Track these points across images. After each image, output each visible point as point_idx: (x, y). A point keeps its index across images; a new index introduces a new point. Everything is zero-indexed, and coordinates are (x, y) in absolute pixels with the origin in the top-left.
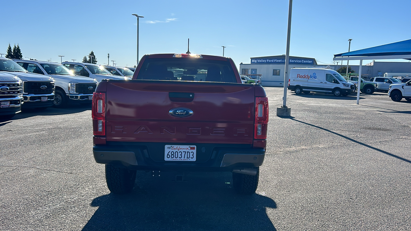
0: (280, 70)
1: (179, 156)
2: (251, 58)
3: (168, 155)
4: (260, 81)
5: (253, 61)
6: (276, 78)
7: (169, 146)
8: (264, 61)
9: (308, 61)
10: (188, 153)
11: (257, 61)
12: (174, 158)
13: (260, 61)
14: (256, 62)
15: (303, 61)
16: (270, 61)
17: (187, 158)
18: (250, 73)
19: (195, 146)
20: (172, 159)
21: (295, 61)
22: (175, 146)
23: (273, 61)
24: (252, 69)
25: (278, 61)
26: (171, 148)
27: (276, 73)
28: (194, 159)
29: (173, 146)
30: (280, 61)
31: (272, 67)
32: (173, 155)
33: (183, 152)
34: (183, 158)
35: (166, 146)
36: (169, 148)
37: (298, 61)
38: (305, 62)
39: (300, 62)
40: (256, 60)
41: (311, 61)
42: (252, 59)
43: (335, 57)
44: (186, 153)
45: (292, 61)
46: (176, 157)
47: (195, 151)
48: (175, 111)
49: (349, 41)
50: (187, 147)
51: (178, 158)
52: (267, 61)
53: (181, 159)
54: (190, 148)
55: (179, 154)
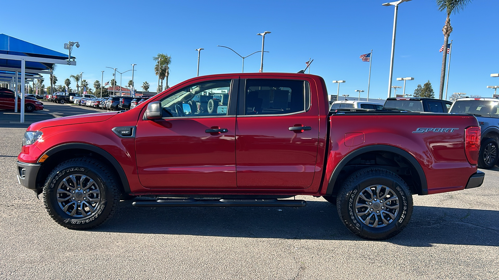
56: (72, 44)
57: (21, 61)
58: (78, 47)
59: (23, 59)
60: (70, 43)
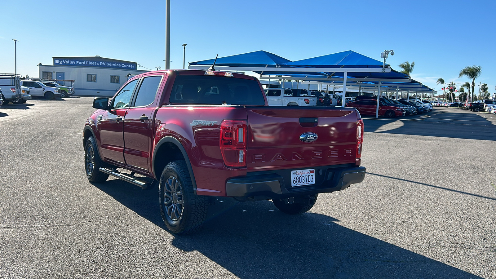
0: (96, 75)
1: (303, 181)
2: (53, 58)
3: (294, 180)
4: (73, 88)
5: (57, 62)
6: (91, 85)
7: (295, 171)
8: (72, 62)
9: (130, 65)
10: (309, 177)
11: (63, 62)
12: (299, 183)
13: (67, 62)
14: (61, 63)
15: (123, 65)
16: (80, 63)
17: (309, 182)
18: (54, 77)
19: (314, 170)
20: (297, 184)
21: (113, 65)
22: (299, 171)
23: (85, 64)
24: (57, 72)
25: (91, 63)
26: (296, 173)
27: (91, 78)
28: (314, 183)
29: (297, 171)
30: (93, 63)
31: (85, 71)
32: (298, 180)
33: (306, 176)
34: (305, 183)
35: (293, 172)
36: (294, 173)
37: (117, 65)
38: (125, 66)
39: (120, 65)
40: (61, 61)
41: (133, 66)
42: (55, 59)
43: (190, 65)
44: (308, 176)
45: (109, 64)
46: (300, 182)
47: (313, 174)
48: (306, 136)
49: (184, 46)
50: (308, 170)
51: (302, 183)
52: (76, 62)
53: (304, 183)
54: (310, 172)
55: (303, 178)
56: (387, 53)
57: (344, 73)
58: (393, 55)
59: (346, 71)
60: (385, 52)
